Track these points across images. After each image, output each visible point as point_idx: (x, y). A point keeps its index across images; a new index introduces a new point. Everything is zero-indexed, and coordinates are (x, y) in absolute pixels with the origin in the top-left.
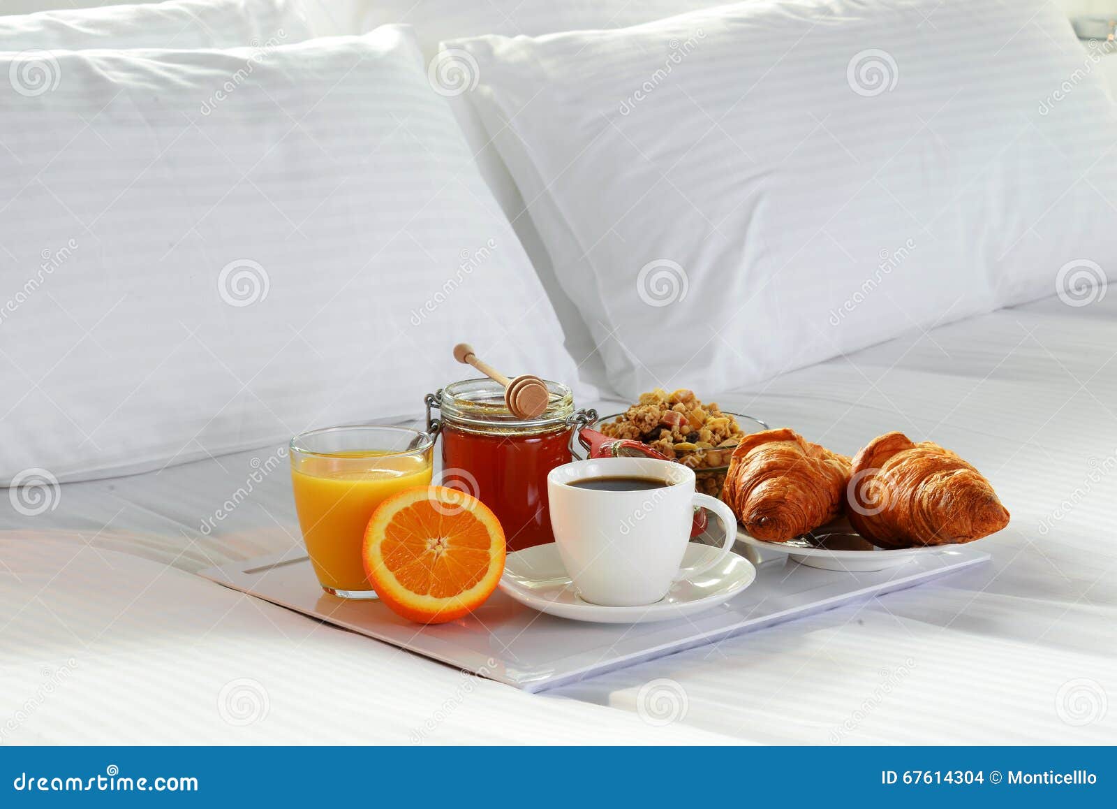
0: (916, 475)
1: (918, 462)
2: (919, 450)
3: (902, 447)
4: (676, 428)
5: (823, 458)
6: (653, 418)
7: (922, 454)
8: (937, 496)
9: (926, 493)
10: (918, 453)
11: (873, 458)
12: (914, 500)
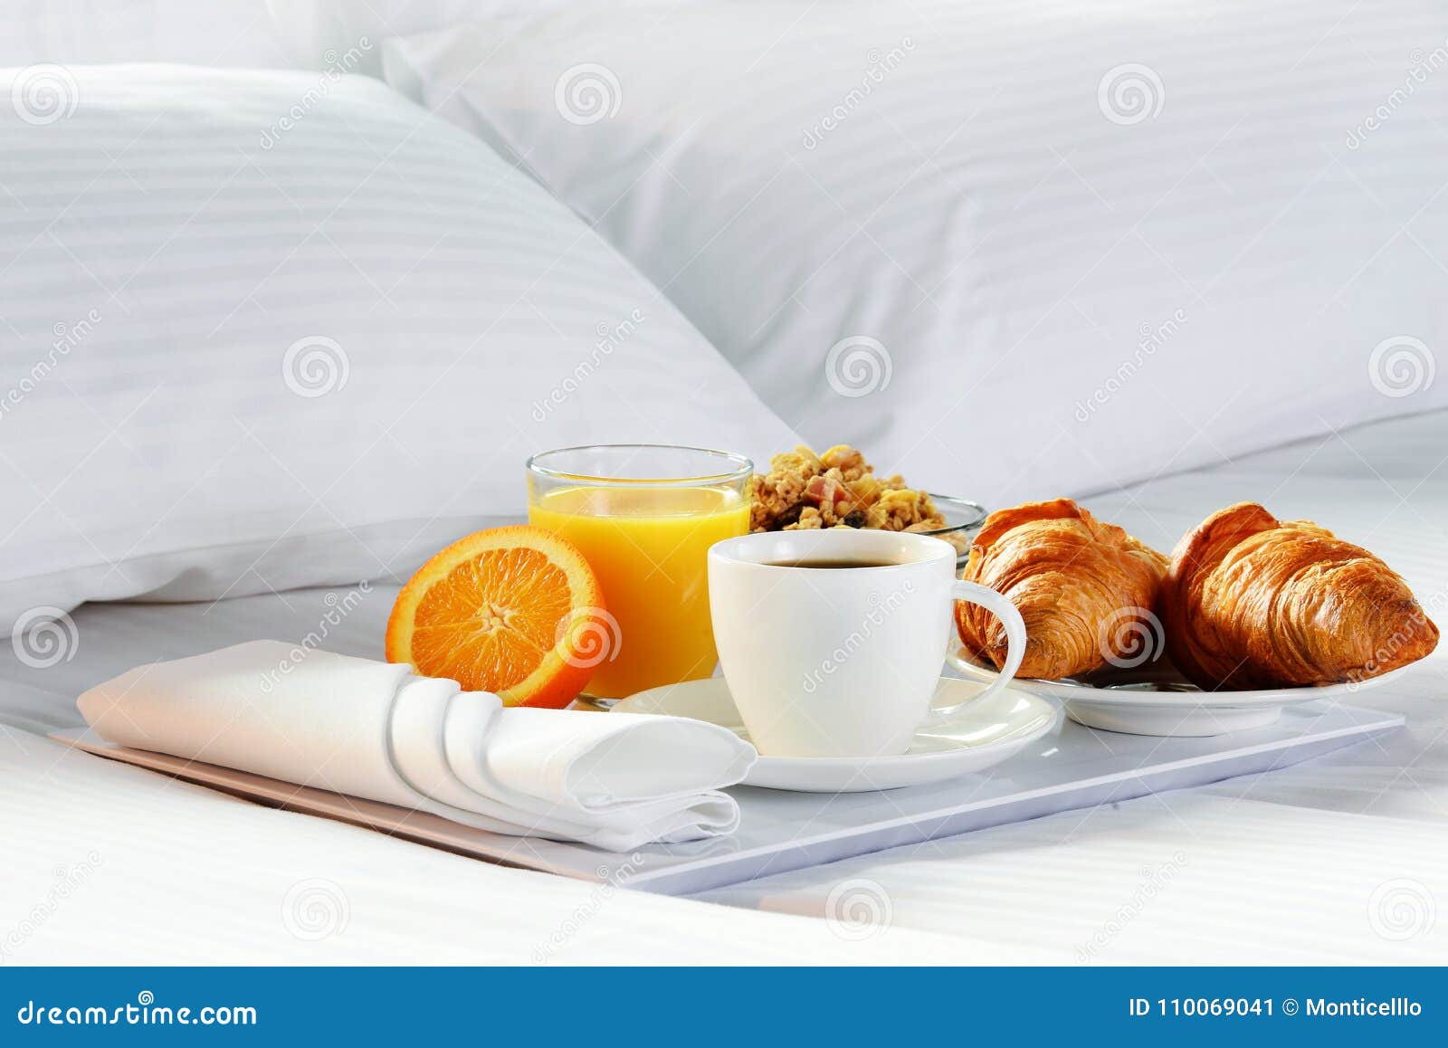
0: (1280, 568)
1: (1285, 547)
2: (1288, 530)
3: (1257, 527)
4: (827, 505)
5: (1125, 547)
6: (789, 488)
7: (1293, 537)
8: (1315, 599)
9: (1296, 596)
10: (1284, 534)
11: (1209, 545)
12: (1276, 608)
